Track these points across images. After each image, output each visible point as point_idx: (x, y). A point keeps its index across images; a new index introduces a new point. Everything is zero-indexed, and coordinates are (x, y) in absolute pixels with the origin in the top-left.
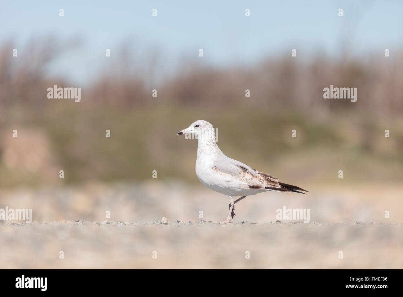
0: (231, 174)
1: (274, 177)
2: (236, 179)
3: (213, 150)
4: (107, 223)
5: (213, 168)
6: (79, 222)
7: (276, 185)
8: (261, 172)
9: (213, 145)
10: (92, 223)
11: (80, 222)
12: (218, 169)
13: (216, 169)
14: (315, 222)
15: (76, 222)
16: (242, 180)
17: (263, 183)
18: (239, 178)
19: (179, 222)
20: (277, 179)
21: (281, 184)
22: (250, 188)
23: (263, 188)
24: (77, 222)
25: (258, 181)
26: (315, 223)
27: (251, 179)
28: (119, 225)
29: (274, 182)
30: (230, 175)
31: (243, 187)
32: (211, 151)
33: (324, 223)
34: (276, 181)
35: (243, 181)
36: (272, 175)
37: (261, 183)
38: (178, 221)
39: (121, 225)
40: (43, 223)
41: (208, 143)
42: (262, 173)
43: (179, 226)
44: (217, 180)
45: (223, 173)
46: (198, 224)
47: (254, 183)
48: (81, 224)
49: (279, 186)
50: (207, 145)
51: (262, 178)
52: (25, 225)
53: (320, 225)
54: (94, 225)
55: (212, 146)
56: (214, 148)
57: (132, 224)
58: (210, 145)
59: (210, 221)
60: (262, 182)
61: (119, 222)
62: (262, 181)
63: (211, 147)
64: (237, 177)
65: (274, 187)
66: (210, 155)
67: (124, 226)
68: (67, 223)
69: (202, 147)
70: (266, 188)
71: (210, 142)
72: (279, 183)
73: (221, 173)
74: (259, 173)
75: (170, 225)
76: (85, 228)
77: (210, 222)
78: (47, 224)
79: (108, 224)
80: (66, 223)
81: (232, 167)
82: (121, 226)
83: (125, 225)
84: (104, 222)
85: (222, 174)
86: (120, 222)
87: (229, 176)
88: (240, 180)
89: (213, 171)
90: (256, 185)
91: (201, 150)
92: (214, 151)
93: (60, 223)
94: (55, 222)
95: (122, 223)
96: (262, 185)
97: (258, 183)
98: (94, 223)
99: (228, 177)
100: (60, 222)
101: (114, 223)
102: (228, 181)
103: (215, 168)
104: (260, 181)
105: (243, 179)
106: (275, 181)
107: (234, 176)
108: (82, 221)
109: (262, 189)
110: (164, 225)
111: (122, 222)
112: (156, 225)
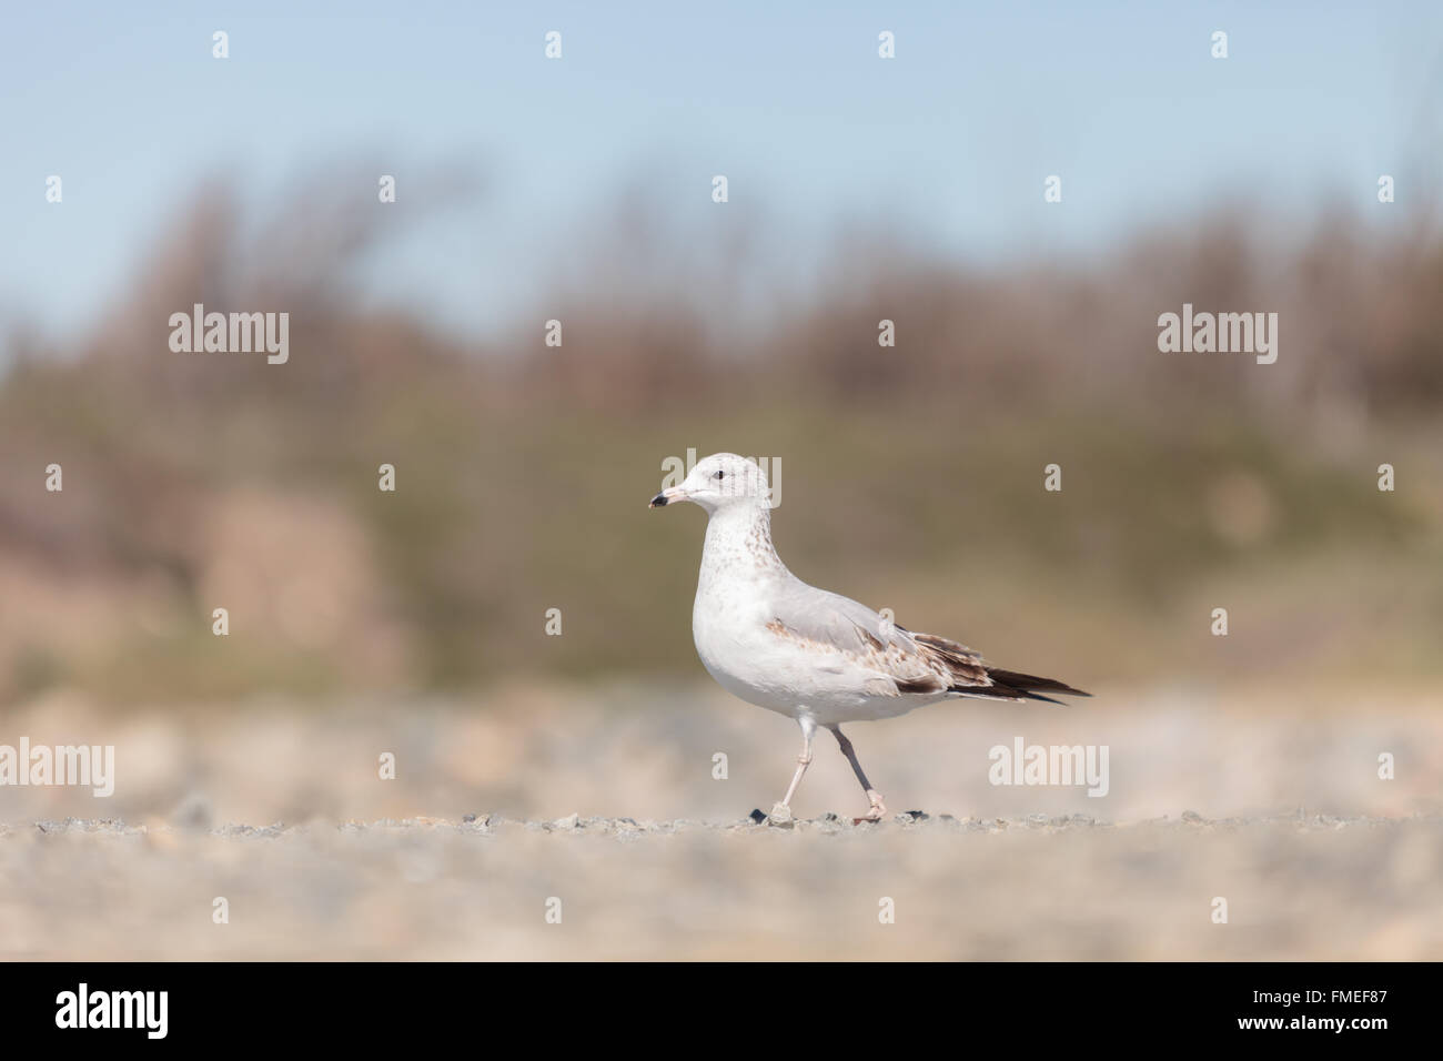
0: (834, 643)
1: (967, 649)
2: (855, 660)
3: (765, 564)
4: (578, 825)
5: (770, 626)
6: (475, 822)
7: (979, 677)
8: (923, 635)
9: (767, 549)
10: (521, 824)
11: (481, 820)
12: (789, 628)
13: (781, 627)
14: (1324, 817)
15: (466, 819)
16: (871, 663)
17: (940, 673)
18: (862, 658)
19: (835, 817)
20: (976, 655)
21: (991, 674)
22: (900, 690)
23: (941, 688)
24: (469, 823)
25: (924, 666)
26: (1321, 820)
27: (903, 659)
28: (621, 831)
29: (969, 668)
30: (831, 647)
31: (878, 689)
32: (760, 567)
33: (1353, 819)
34: (976, 662)
35: (877, 666)
36: (959, 645)
37: (933, 670)
38: (829, 815)
39: (626, 830)
40: (348, 825)
41: (753, 540)
42: (928, 637)
43: (834, 833)
44: (788, 668)
45: (807, 643)
46: (904, 826)
47: (912, 673)
48: (483, 827)
49: (988, 682)
50: (749, 545)
51: (933, 655)
52: (284, 833)
53: (1341, 825)
54: (530, 832)
55: (762, 552)
56: (769, 560)
57: (666, 826)
58: (757, 546)
59: (947, 813)
60: (935, 668)
61: (619, 820)
62: (935, 664)
63: (759, 556)
64: (856, 654)
65: (974, 684)
66: (755, 580)
67: (639, 836)
68: (434, 826)
69: (729, 550)
70: (950, 689)
71: (757, 537)
72: (986, 669)
73: (800, 641)
74: (917, 638)
75: (802, 829)
76: (498, 842)
77: (946, 817)
78: (360, 828)
79: (579, 828)
80: (430, 824)
81: (838, 621)
82: (627, 833)
83: (642, 830)
84: (566, 822)
85: (803, 646)
86: (624, 821)
87: (828, 651)
88: (865, 665)
89: (770, 635)
90: (917, 678)
91: (724, 560)
92: (769, 569)
93: (407, 826)
94: (388, 822)
95: (629, 825)
96: (938, 677)
97: (925, 674)
98: (530, 823)
99: (828, 656)
100: (409, 822)
101: (602, 825)
102: (829, 671)
103: (778, 625)
104: (930, 667)
105: (877, 661)
106: (973, 664)
107: (845, 652)
108: (488, 816)
109: (937, 692)
110: (781, 830)
111: (631, 821)
112: (752, 831)
